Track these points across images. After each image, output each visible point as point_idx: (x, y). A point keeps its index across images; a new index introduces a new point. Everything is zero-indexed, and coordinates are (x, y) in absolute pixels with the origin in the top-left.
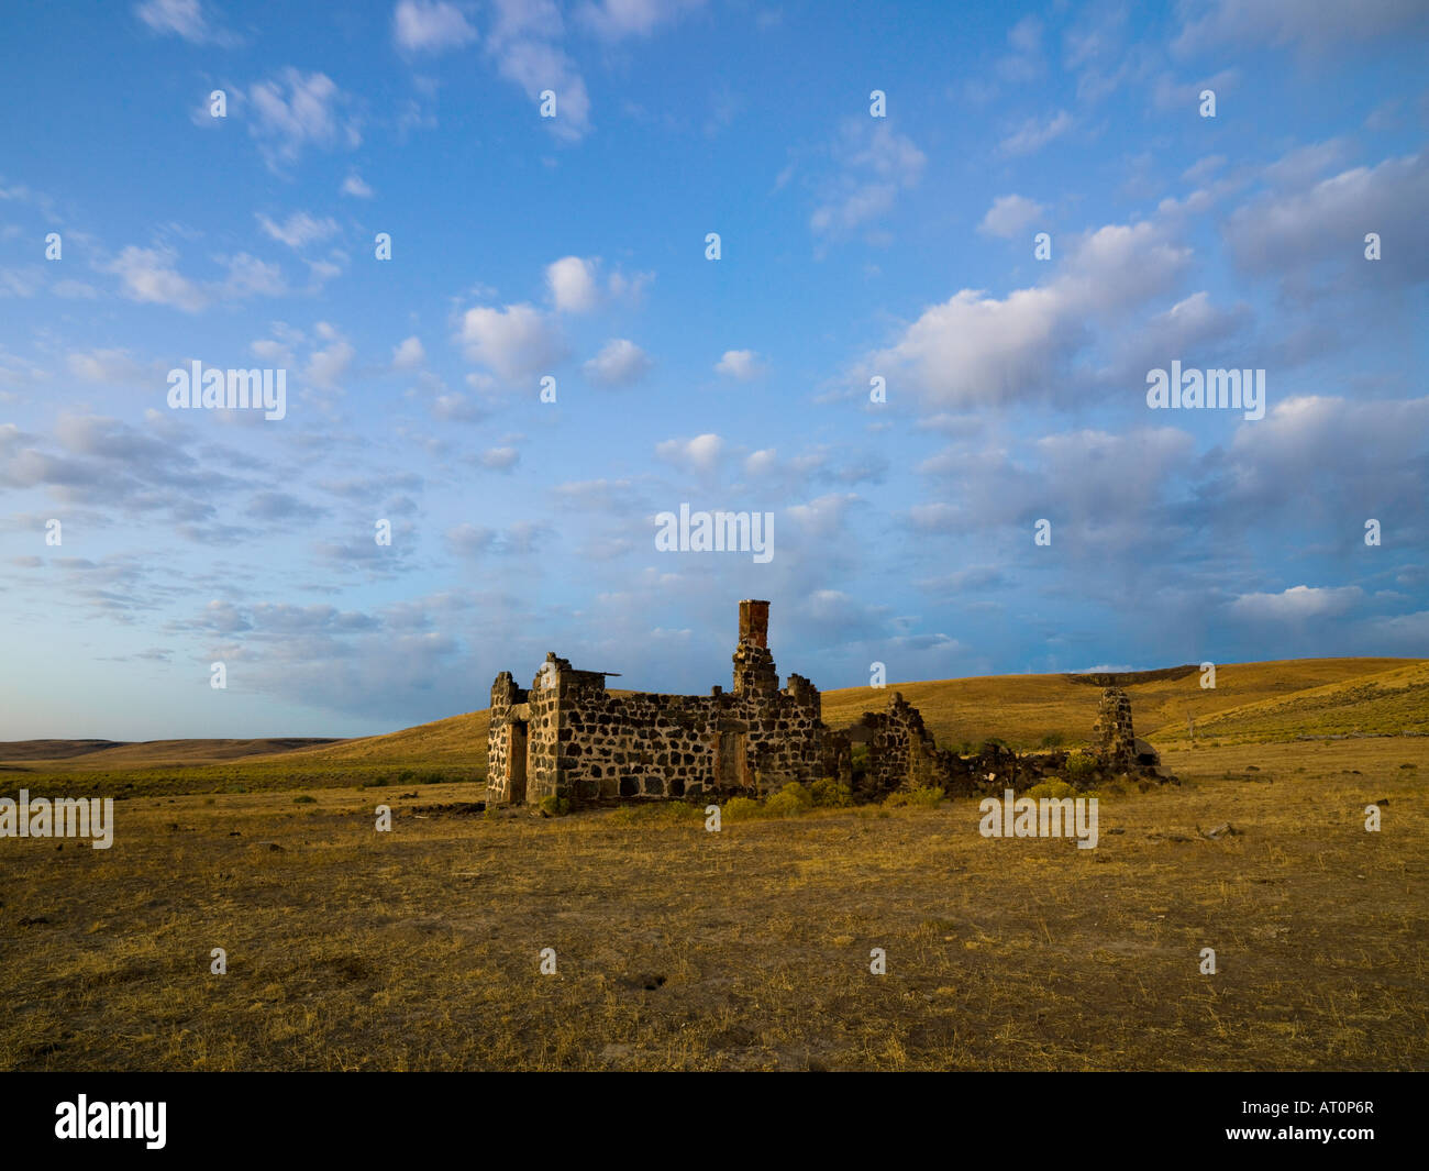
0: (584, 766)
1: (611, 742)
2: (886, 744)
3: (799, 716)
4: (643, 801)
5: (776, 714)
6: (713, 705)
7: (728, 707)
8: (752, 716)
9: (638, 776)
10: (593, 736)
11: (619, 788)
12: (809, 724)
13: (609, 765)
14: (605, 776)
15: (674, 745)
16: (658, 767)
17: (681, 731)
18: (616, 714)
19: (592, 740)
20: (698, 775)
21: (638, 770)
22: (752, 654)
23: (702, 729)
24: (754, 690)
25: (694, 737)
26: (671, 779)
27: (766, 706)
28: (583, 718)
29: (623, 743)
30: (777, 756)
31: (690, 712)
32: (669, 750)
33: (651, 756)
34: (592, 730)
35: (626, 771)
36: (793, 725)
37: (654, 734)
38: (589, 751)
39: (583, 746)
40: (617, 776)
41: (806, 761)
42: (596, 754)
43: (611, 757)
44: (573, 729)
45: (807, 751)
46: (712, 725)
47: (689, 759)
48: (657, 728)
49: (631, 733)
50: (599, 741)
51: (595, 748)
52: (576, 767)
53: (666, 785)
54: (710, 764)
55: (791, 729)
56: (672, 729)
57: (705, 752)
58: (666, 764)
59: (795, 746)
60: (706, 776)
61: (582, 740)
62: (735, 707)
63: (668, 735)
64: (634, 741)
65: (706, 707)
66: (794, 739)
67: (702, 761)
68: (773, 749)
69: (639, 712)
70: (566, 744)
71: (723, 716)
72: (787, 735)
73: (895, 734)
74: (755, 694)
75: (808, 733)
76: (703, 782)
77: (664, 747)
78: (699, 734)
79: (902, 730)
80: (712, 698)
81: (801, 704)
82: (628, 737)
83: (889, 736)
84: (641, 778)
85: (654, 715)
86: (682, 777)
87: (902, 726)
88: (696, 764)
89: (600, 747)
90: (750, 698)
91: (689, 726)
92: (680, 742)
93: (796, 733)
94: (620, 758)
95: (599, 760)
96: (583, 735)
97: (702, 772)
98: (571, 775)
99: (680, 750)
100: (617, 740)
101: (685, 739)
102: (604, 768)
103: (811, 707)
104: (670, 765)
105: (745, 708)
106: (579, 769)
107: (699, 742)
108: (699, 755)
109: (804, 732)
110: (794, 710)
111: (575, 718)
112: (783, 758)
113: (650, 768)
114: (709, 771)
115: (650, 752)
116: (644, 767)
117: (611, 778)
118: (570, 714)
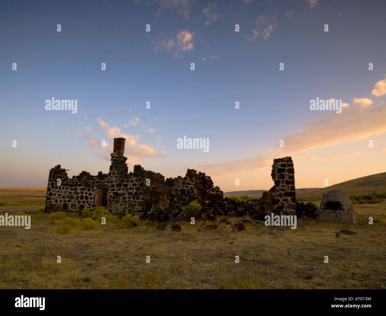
0: (53, 199)
1: (62, 192)
2: (180, 193)
3: (133, 182)
4: (70, 211)
5: (123, 181)
6: (97, 179)
7: (103, 179)
8: (112, 182)
9: (69, 203)
10: (57, 190)
11: (63, 207)
12: (138, 185)
13: (61, 199)
14: (59, 202)
15: (82, 193)
16: (75, 200)
17: (85, 188)
18: (65, 183)
19: (56, 191)
20: (89, 204)
21: (69, 201)
22: (114, 159)
23: (93, 187)
24: (113, 172)
25: (89, 190)
26: (80, 204)
27: (118, 178)
28: (54, 184)
30: (121, 198)
31: (88, 181)
32: (80, 194)
35: (65, 201)
36: (130, 185)
37: (76, 189)
38: (55, 194)
39: (53, 193)
40: (63, 203)
41: (135, 200)
42: (57, 196)
43: (61, 197)
44: (51, 188)
45: (135, 196)
46: (96, 186)
47: (87, 198)
48: (77, 187)
50: (58, 191)
51: (57, 194)
52: (51, 200)
53: (78, 206)
54: (94, 200)
55: (129, 187)
56: (82, 187)
57: (93, 196)
58: (78, 199)
59: (130, 194)
60: (92, 204)
61: (53, 191)
62: (105, 179)
63: (81, 189)
64: (69, 191)
65: (94, 179)
66: (130, 191)
67: (91, 199)
68: (120, 195)
69: (72, 182)
70: (49, 192)
71: (100, 182)
72: (127, 189)
73: (186, 189)
74: (114, 173)
75: (138, 189)
76: (91, 206)
77: (79, 193)
78: (91, 189)
79: (190, 186)
80: (97, 176)
81: (135, 176)
82: (67, 190)
83: (181, 189)
84: (70, 204)
85: (77, 183)
86: (83, 204)
87: (190, 184)
88: (89, 200)
89: (58, 193)
90: (112, 175)
91: (88, 186)
92: (84, 192)
93: (131, 188)
94: (64, 197)
95: (58, 197)
96: (54, 189)
97: (91, 202)
98: (49, 202)
99: (84, 195)
100: (64, 191)
101: (86, 191)
102: (59, 200)
103: (140, 177)
104: (80, 199)
105: (109, 179)
106: (52, 200)
107: (91, 192)
108: (90, 196)
109: (135, 188)
110: (131, 179)
112: (124, 198)
113: (73, 200)
115: (74, 195)
116: (71, 200)
117: (60, 203)
118: (51, 183)
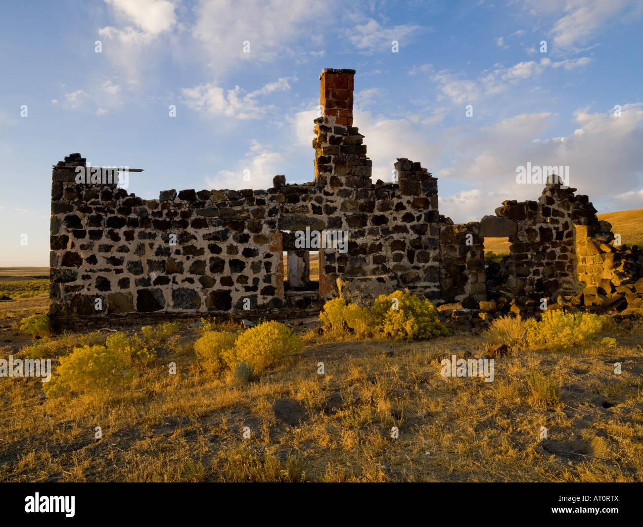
0: (85, 277)
1: (123, 249)
2: (538, 239)
3: (404, 208)
4: (169, 317)
5: (370, 207)
6: (271, 199)
7: (295, 200)
8: (330, 210)
9: (162, 287)
10: (97, 243)
11: (135, 302)
12: (419, 218)
13: (121, 276)
14: (115, 289)
15: (215, 249)
16: (189, 275)
17: (227, 231)
18: (133, 216)
19: (96, 247)
20: (251, 284)
21: (161, 281)
22: (329, 135)
23: (256, 228)
24: (333, 178)
25: (244, 239)
26: (210, 290)
27: (353, 197)
28: (84, 222)
29: (140, 249)
30: (370, 258)
31: (239, 208)
32: (208, 255)
33: (181, 263)
34: (96, 235)
35: (146, 282)
36: (395, 219)
37: (185, 237)
38: (92, 260)
39: (83, 255)
40: (133, 289)
41: (416, 263)
42: (102, 263)
43: (124, 266)
44: (70, 235)
45: (417, 250)
46: (271, 224)
47: (237, 265)
48: (190, 230)
49: (152, 236)
51: (100, 257)
52: (74, 279)
53: (203, 298)
54: (268, 270)
55: (391, 225)
56: (212, 230)
57: (260, 257)
58: (203, 273)
59: (397, 245)
60: (262, 285)
61: (82, 247)
62: (304, 200)
63: (205, 237)
64: (156, 247)
65: (262, 203)
66: (396, 236)
67: (256, 268)
68: (363, 249)
69: (165, 211)
70: (61, 253)
71: (287, 211)
72: (386, 232)
73: (551, 226)
74: (335, 182)
75: (420, 231)
76: (258, 292)
77: (201, 252)
78: (252, 235)
79: (562, 221)
80: (270, 191)
81: (407, 192)
82: (147, 242)
83: (541, 228)
84: (167, 291)
85: (186, 215)
86: (226, 288)
87: (563, 215)
88: (247, 271)
89: (109, 255)
90: (328, 188)
91: (238, 225)
92: (223, 246)
93: (398, 229)
94: (136, 267)
95: (107, 270)
96: (86, 240)
97: (256, 281)
98: (67, 290)
99: (224, 255)
100: (132, 246)
101: (231, 241)
102: (114, 279)
103: (422, 196)
104: (208, 272)
105: (319, 200)
106: (79, 282)
107: (251, 244)
108: (251, 259)
109: (413, 227)
110: (396, 201)
111: (73, 222)
112: (379, 260)
113: (179, 277)
114: (267, 279)
115: (179, 258)
116: (171, 277)
117: (123, 291)
118: (67, 218)
